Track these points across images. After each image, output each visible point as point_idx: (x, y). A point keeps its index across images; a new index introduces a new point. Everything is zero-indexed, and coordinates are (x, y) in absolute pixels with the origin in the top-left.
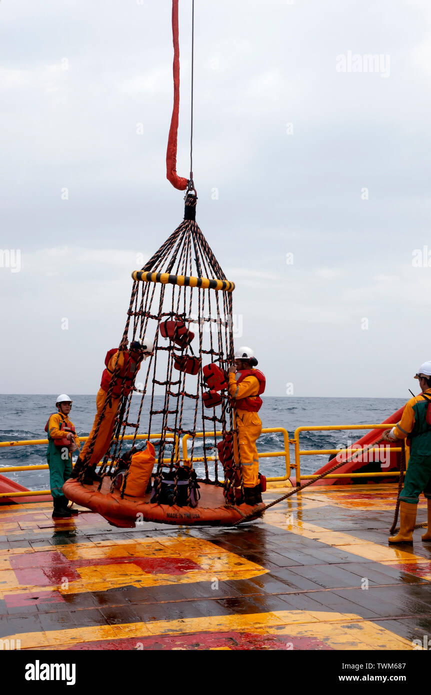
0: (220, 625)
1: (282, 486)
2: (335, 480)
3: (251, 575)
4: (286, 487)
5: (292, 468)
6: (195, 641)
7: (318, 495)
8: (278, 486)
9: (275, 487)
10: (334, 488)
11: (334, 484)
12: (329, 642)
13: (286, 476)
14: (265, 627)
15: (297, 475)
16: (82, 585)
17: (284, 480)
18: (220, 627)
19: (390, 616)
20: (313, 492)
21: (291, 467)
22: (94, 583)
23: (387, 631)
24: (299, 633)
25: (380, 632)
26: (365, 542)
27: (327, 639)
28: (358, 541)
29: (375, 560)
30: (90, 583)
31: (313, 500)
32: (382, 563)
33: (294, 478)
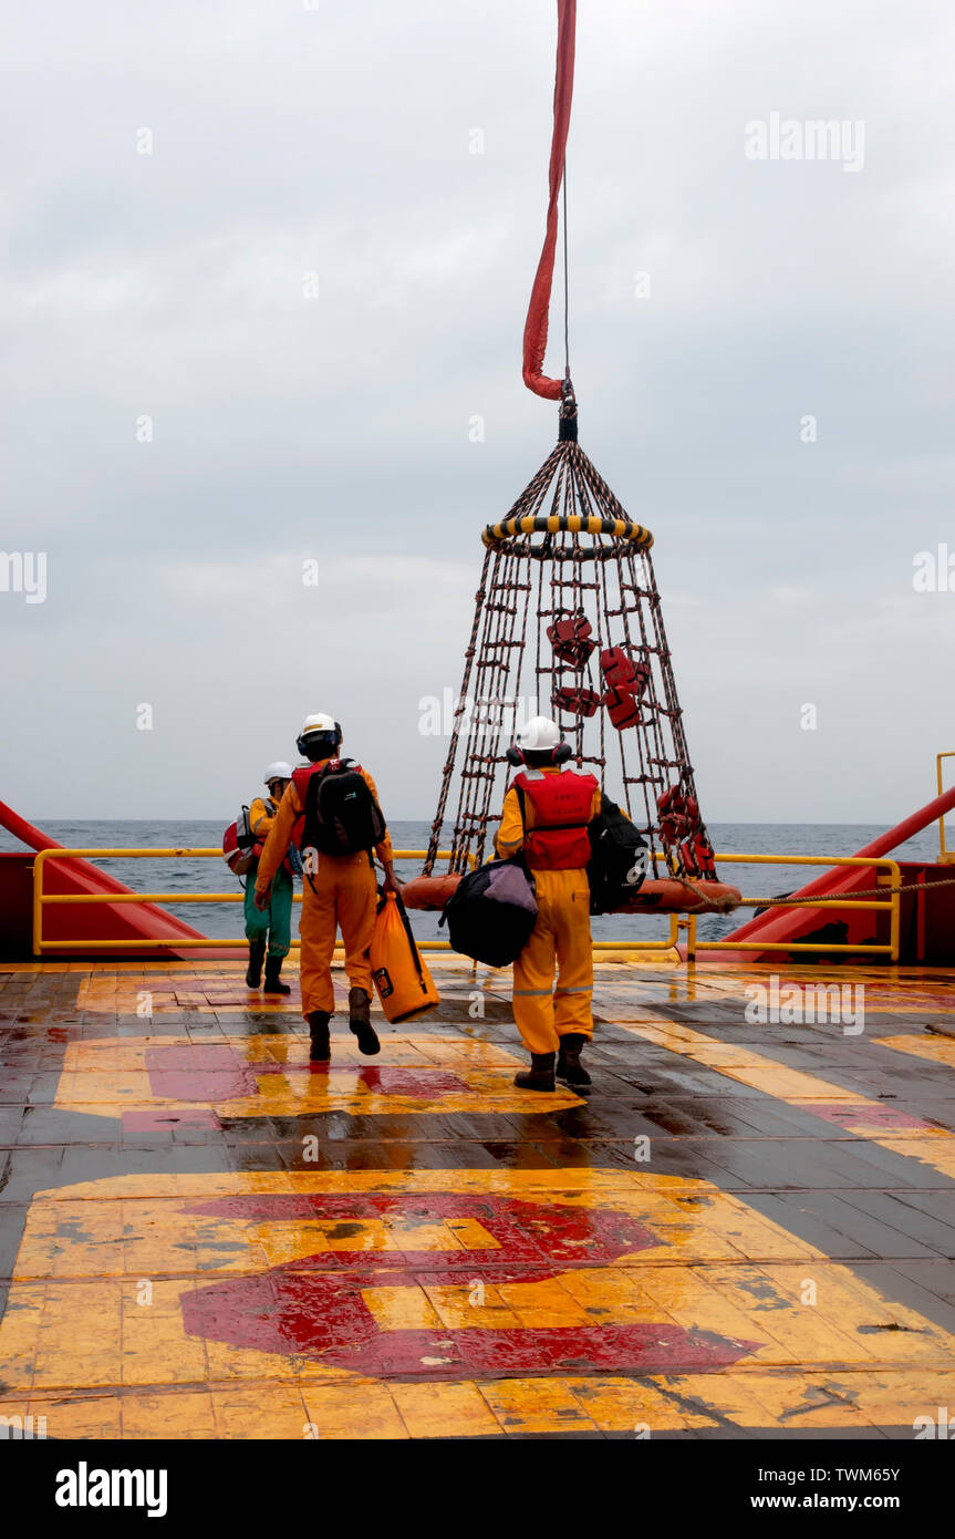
0: (473, 1183)
1: (662, 958)
2: (758, 954)
3: (553, 1107)
4: (670, 961)
5: (682, 927)
6: (422, 1206)
7: (721, 977)
8: (654, 958)
9: (648, 960)
10: (758, 967)
11: (757, 961)
12: (646, 1223)
13: (670, 940)
14: (549, 1192)
15: (690, 940)
16: (258, 1104)
17: (666, 948)
18: (472, 1188)
19: (766, 1187)
20: (713, 973)
21: (679, 926)
22: (279, 1103)
23: (752, 1211)
24: (602, 1204)
25: (740, 1212)
26: (771, 1064)
27: (646, 1216)
28: (761, 1062)
29: (776, 1095)
30: (272, 1103)
31: (708, 986)
32: (787, 1101)
33: (683, 946)
